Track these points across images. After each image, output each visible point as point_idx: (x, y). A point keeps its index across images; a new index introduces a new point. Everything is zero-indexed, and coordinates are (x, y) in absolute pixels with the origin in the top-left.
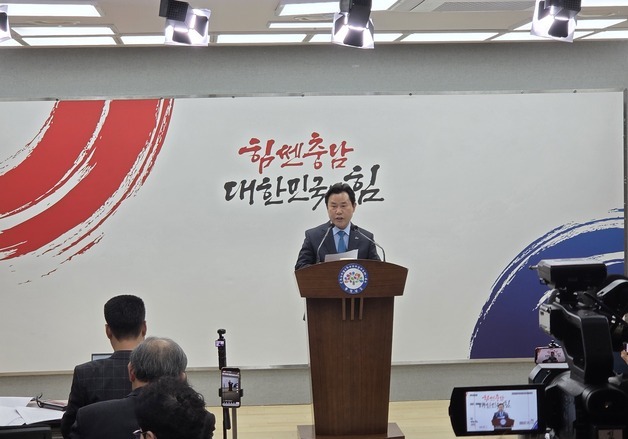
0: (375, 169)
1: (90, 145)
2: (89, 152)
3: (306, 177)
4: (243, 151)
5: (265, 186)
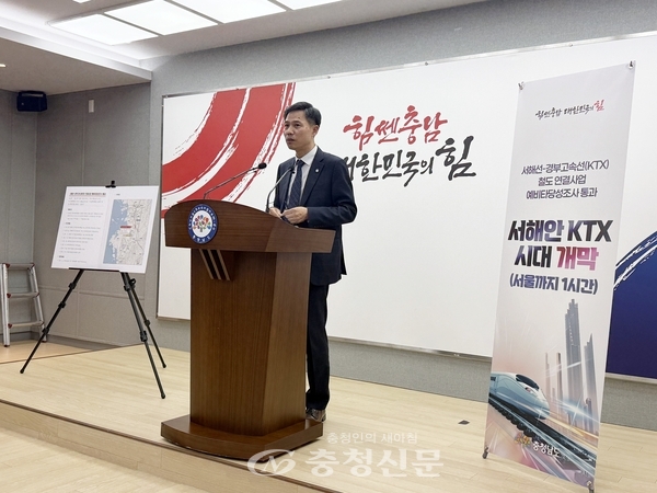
0: (468, 141)
1: (235, 128)
2: (234, 135)
3: (400, 152)
4: (347, 129)
5: (364, 162)
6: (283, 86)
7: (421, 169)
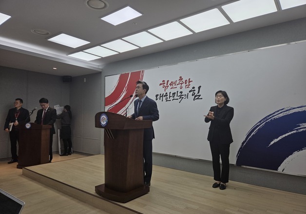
0: (199, 88)
1: (126, 85)
2: (126, 88)
3: (177, 92)
4: (160, 84)
5: (166, 95)
6: (140, 72)
7: (185, 97)
